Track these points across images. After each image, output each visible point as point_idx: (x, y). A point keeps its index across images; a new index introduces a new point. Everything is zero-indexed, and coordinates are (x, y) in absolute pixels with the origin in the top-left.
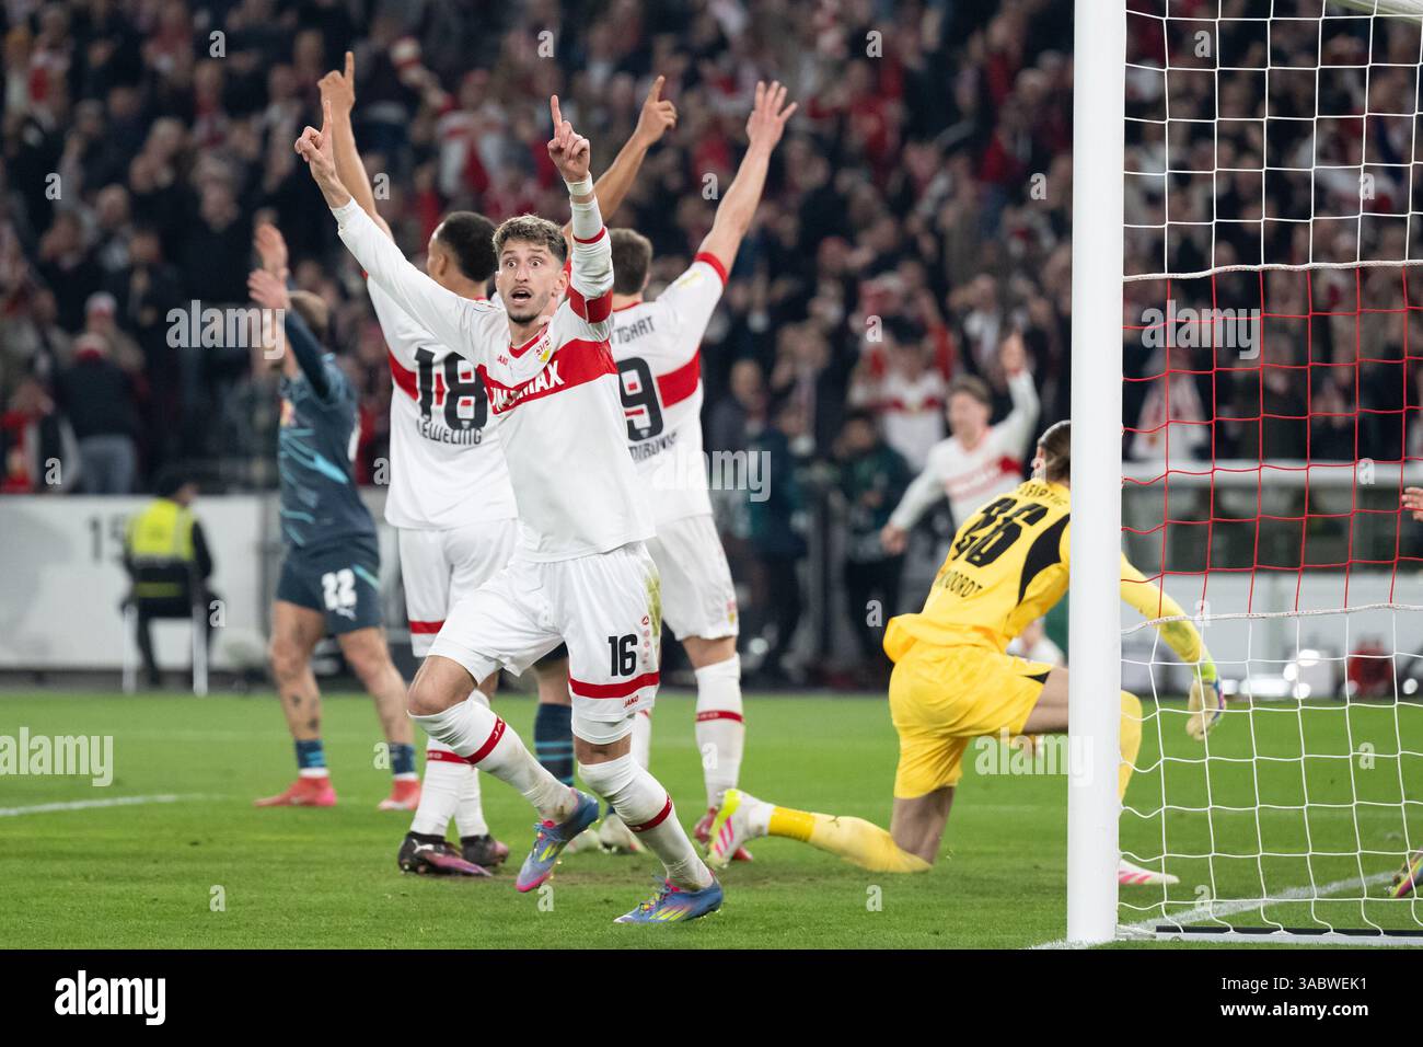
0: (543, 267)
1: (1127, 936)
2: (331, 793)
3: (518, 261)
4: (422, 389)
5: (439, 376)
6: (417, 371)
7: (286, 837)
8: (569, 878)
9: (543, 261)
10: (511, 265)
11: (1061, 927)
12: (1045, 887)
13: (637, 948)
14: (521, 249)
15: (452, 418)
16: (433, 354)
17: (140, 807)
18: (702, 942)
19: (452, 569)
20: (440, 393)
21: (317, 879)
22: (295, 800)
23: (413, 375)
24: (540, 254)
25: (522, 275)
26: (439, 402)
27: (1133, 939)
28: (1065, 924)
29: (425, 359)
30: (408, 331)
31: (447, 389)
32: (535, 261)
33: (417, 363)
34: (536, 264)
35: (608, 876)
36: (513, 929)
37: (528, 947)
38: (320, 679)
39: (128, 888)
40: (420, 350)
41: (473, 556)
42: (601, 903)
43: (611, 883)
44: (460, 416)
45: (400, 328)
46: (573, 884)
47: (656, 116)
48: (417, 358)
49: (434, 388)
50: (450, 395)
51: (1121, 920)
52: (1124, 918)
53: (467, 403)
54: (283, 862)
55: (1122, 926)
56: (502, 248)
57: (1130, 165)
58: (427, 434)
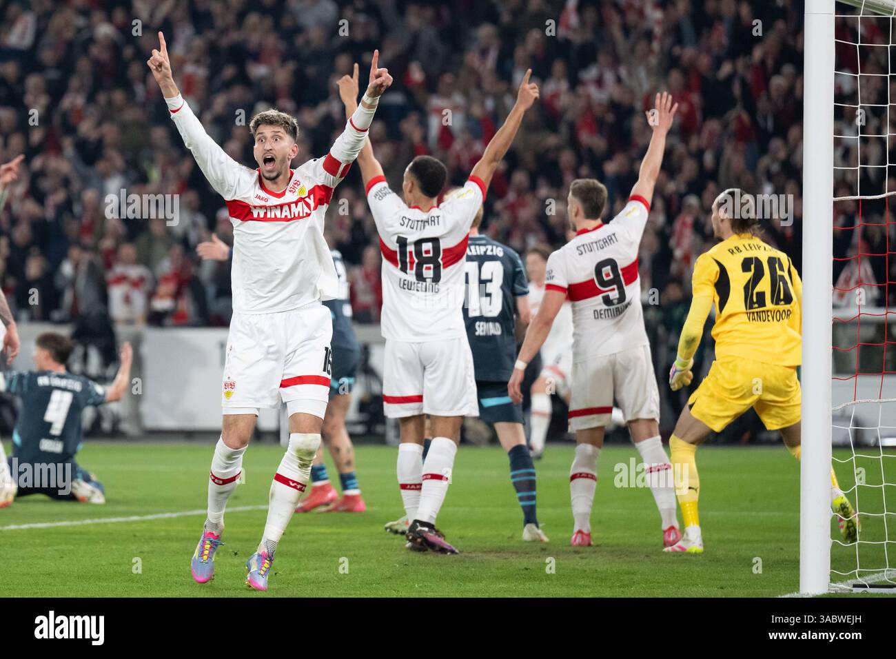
0: (281, 141)
1: (835, 591)
2: (362, 505)
3: (266, 138)
4: (401, 260)
5: (411, 253)
6: (398, 250)
7: (334, 530)
8: (504, 555)
9: (281, 138)
10: (262, 141)
11: (796, 584)
12: (786, 561)
13: (544, 596)
14: (267, 131)
15: (420, 277)
16: (406, 239)
17: (249, 512)
18: (582, 593)
19: (424, 368)
20: (412, 263)
21: (355, 555)
22: (341, 508)
23: (396, 252)
24: (279, 134)
25: (268, 147)
26: (411, 268)
27: (839, 592)
28: (799, 583)
29: (402, 243)
30: (392, 226)
31: (416, 261)
32: (276, 138)
33: (398, 245)
34: (276, 140)
35: (527, 554)
36: (470, 586)
37: (480, 596)
38: (352, 436)
39: (242, 560)
40: (399, 238)
41: (435, 360)
42: (523, 570)
43: (529, 558)
44: (425, 276)
45: (386, 224)
46: (506, 559)
47: (528, 93)
48: (397, 242)
49: (408, 260)
50: (418, 264)
51: (832, 580)
52: (834, 579)
53: (428, 268)
54: (334, 546)
55: (832, 584)
56: (256, 130)
57: (838, 131)
58: (406, 287)
